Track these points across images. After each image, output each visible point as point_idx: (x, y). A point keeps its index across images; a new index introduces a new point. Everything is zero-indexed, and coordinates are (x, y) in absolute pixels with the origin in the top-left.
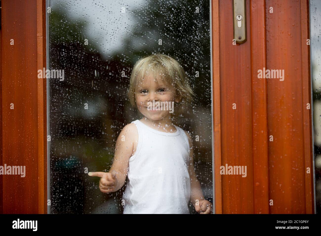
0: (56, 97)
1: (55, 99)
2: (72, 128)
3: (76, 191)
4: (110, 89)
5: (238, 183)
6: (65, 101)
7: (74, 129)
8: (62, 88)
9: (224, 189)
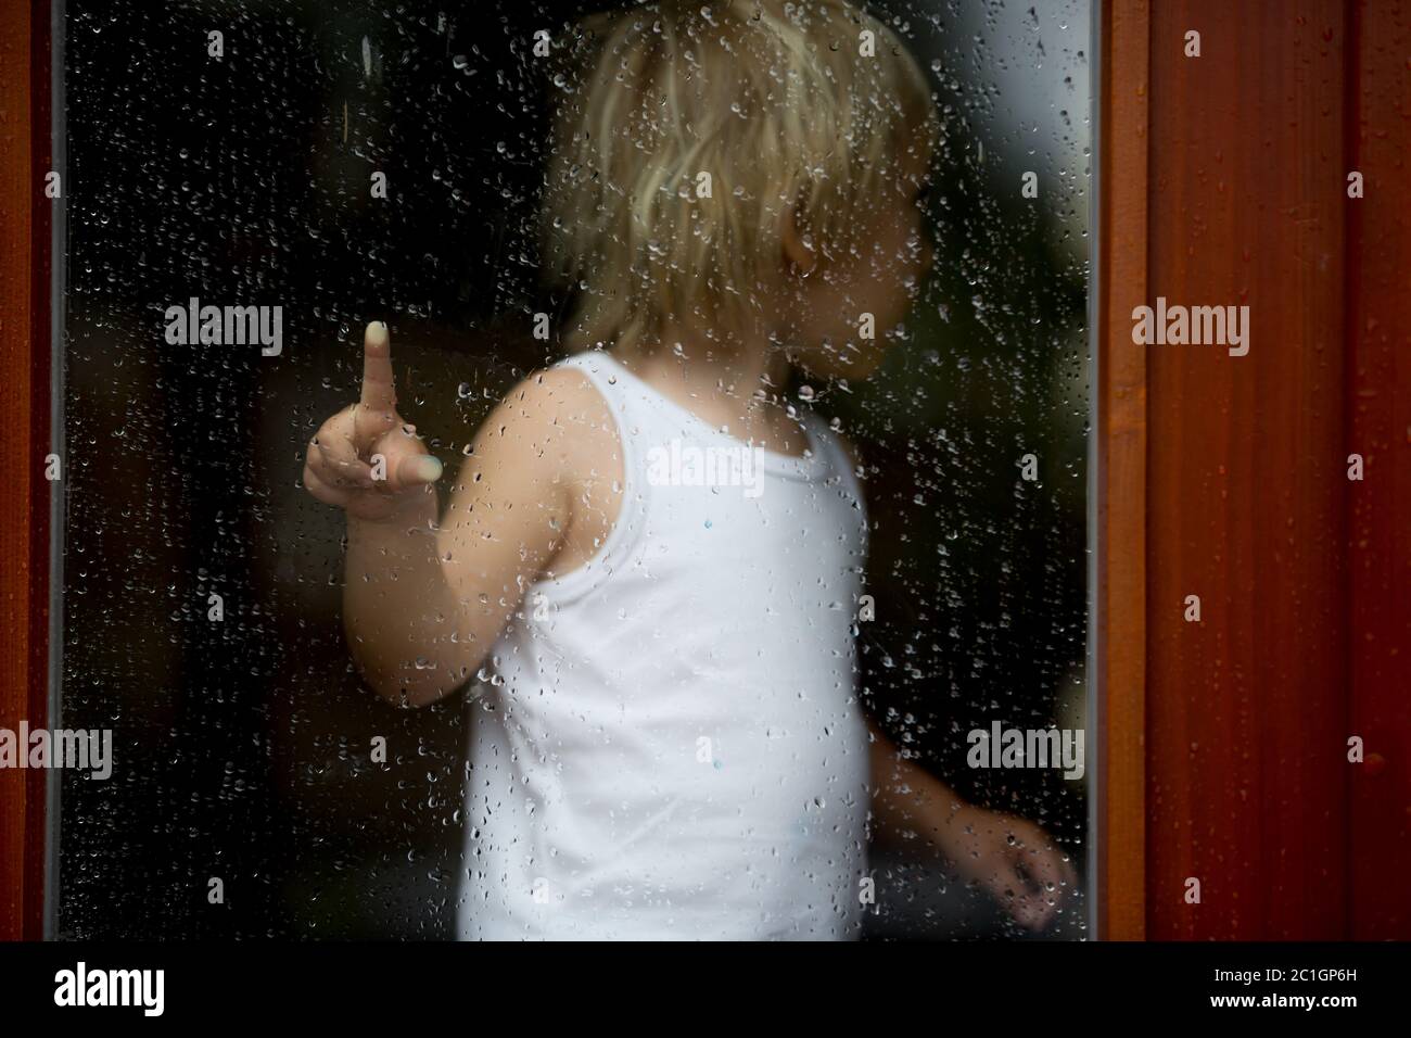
0: (109, 200)
1: (107, 210)
2: (208, 399)
3: (231, 790)
4: (453, 159)
5: (1246, 755)
6: (170, 228)
7: (224, 406)
8: (149, 148)
9: (1158, 789)
